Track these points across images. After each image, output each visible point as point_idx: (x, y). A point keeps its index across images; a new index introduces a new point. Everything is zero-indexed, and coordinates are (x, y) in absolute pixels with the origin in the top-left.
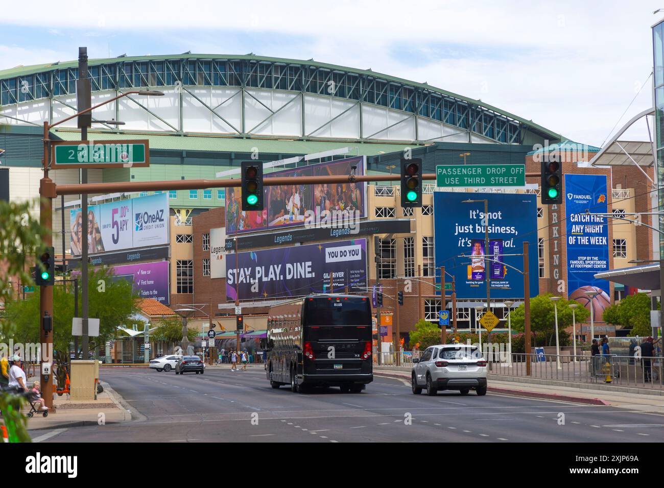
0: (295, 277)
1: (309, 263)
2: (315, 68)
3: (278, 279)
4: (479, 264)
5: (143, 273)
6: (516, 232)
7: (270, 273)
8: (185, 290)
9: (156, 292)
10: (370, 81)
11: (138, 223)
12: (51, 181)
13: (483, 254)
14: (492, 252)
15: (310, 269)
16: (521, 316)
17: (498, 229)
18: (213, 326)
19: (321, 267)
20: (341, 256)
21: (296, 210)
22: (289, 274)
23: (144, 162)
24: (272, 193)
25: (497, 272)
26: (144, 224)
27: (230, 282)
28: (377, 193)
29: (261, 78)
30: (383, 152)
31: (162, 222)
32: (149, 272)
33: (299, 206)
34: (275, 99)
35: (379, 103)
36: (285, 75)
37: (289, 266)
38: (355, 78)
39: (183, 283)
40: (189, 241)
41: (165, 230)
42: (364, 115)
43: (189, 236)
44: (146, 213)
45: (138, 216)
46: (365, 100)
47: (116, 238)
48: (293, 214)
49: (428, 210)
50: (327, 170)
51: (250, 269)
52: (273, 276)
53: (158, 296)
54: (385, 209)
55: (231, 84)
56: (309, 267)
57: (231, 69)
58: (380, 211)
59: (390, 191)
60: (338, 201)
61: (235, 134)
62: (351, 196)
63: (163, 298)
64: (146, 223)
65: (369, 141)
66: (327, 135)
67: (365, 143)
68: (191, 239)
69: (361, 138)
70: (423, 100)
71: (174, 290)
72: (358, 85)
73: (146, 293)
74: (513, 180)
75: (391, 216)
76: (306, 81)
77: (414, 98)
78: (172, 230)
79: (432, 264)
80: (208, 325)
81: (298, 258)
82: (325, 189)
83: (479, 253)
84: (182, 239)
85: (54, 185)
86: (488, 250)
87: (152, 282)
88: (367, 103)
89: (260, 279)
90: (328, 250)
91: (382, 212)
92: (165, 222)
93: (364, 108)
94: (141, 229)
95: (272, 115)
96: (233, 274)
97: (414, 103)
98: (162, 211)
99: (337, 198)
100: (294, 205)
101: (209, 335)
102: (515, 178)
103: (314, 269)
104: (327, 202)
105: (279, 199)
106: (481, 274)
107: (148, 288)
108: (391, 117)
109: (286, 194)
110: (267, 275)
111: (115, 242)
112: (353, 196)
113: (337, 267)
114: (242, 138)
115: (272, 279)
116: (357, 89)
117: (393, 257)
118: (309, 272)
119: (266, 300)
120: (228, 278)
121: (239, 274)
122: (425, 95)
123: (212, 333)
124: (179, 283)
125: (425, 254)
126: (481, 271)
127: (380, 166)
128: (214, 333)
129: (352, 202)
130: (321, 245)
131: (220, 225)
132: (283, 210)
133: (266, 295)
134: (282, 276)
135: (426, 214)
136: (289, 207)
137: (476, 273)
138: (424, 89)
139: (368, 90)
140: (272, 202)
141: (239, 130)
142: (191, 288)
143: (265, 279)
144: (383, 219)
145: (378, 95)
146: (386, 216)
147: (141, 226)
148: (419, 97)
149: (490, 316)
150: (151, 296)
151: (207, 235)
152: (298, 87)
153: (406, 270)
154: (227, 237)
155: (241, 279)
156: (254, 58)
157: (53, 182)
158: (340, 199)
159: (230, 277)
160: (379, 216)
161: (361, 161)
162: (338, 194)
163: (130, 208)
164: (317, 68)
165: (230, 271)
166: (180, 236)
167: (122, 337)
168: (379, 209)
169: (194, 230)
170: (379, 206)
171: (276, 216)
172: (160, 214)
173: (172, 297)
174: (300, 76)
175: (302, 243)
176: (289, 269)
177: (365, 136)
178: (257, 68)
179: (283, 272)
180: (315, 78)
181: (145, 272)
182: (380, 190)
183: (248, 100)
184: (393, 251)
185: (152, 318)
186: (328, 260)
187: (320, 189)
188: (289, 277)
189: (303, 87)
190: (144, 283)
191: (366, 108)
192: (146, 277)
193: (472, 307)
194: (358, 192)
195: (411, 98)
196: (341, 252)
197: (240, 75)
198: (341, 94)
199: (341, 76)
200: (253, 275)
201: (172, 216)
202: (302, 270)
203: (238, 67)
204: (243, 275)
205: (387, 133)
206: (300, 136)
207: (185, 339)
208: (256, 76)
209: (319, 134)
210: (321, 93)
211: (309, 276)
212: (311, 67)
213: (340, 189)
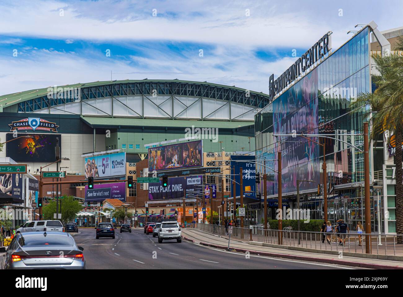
0: (175, 191)
1: (181, 185)
2: (207, 85)
3: (169, 191)
5: (115, 187)
8: (133, 195)
9: (120, 196)
10: (235, 91)
11: (113, 165)
15: (181, 187)
18: (136, 212)
19: (185, 187)
20: (193, 182)
21: (176, 161)
22: (173, 189)
24: (167, 154)
26: (116, 166)
27: (150, 192)
28: (207, 156)
29: (182, 90)
30: (240, 126)
31: (122, 165)
32: (117, 187)
33: (177, 160)
34: (188, 101)
35: (239, 102)
36: (193, 89)
37: (173, 186)
38: (227, 90)
39: (132, 192)
40: (134, 174)
41: (124, 168)
42: (232, 108)
43: (134, 171)
44: (116, 161)
45: (113, 162)
46: (232, 100)
47: (104, 171)
48: (175, 163)
49: (228, 163)
50: (188, 146)
51: (158, 186)
52: (167, 190)
53: (121, 197)
54: (211, 162)
55: (167, 93)
56: (181, 186)
57: (167, 86)
58: (208, 164)
59: (213, 155)
60: (192, 159)
61: (168, 117)
62: (197, 157)
63: (123, 199)
64: (116, 165)
65: (234, 120)
66: (213, 118)
67: (232, 121)
68: (135, 172)
69: (230, 119)
70: (261, 100)
71: (128, 195)
72: (229, 93)
73: (116, 196)
75: (214, 165)
76: (203, 92)
77: (256, 99)
78: (127, 168)
79: (230, 186)
81: (177, 183)
82: (187, 153)
84: (131, 172)
87: (119, 191)
88: (233, 102)
89: (162, 191)
90: (188, 179)
91: (209, 164)
92: (124, 165)
93: (232, 104)
94: (114, 168)
95: (187, 108)
96: (151, 189)
97: (256, 102)
98: (123, 160)
99: (191, 157)
100: (175, 160)
101: (135, 216)
103: (183, 187)
104: (188, 159)
105: (169, 157)
107: (117, 194)
108: (246, 109)
109: (172, 155)
110: (164, 190)
111: (104, 173)
112: (198, 157)
113: (191, 187)
114: (172, 119)
115: (166, 191)
116: (228, 95)
117: (214, 183)
118: (181, 189)
119: (164, 200)
120: (149, 190)
121: (153, 189)
122: (262, 98)
123: (136, 215)
124: (130, 192)
125: (227, 182)
128: (137, 215)
129: (197, 160)
130: (186, 177)
132: (171, 162)
133: (164, 198)
134: (170, 190)
135: (227, 165)
136: (173, 160)
138: (261, 95)
139: (234, 96)
140: (167, 158)
141: (171, 116)
142: (135, 194)
143: (164, 191)
144: (210, 167)
145: (238, 98)
146: (211, 165)
147: (114, 166)
148: (259, 99)
150: (118, 197)
151: (142, 171)
152: (199, 95)
153: (219, 188)
154: (149, 172)
155: (154, 191)
156: (178, 81)
158: (193, 158)
159: (150, 190)
160: (208, 165)
161: (200, 143)
162: (192, 156)
163: (110, 158)
164: (209, 85)
165: (150, 187)
166: (130, 171)
168: (208, 162)
169: (137, 169)
170: (208, 161)
171: (168, 164)
172: (122, 161)
173: (127, 198)
174: (201, 89)
175: (178, 176)
176: (173, 187)
177: (232, 118)
178: (179, 85)
179: (171, 188)
180: (208, 90)
181: (116, 187)
182: (208, 155)
183: (175, 101)
184: (214, 180)
185: (116, 207)
186: (188, 184)
187: (185, 153)
188: (173, 191)
189: (202, 94)
190: (115, 191)
191: (233, 104)
192: (116, 189)
194: (200, 155)
195: (254, 99)
196: (193, 180)
197: (171, 89)
198: (221, 98)
199: (220, 89)
200: (159, 189)
201: (127, 163)
202: (178, 188)
203: (170, 85)
204: (155, 189)
205: (243, 116)
206: (200, 118)
207: (126, 217)
208: (179, 90)
209: (209, 117)
210: (210, 97)
211: (181, 190)
212: (206, 85)
213: (192, 154)
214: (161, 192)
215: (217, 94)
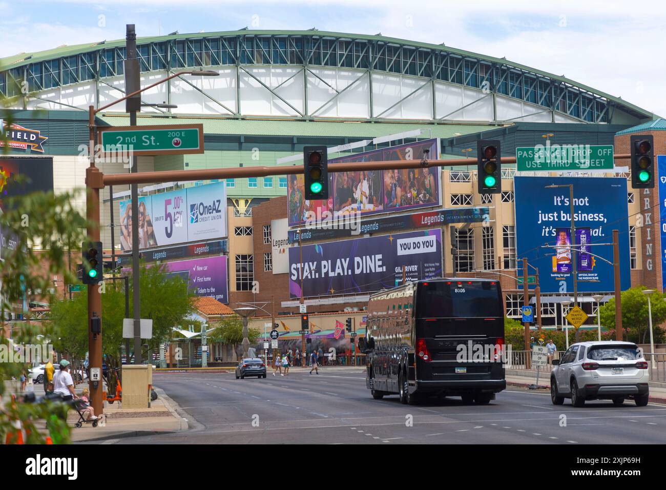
0: (365, 272)
1: (379, 256)
2: (383, 43)
3: (346, 274)
4: (564, 255)
5: (200, 269)
6: (605, 220)
7: (337, 267)
8: (245, 287)
9: (213, 290)
10: (443, 57)
11: (194, 215)
12: (98, 170)
13: (568, 244)
14: (578, 241)
15: (380, 263)
16: (611, 311)
17: (585, 217)
18: (275, 326)
19: (392, 260)
20: (414, 248)
21: (364, 198)
22: (358, 268)
23: (198, 148)
25: (585, 264)
26: (199, 216)
27: (294, 278)
28: (452, 179)
29: (325, 55)
30: (459, 134)
31: (219, 214)
32: (206, 268)
33: (368, 194)
34: (340, 78)
35: (453, 81)
36: (350, 51)
37: (357, 259)
38: (427, 54)
39: (243, 279)
40: (248, 234)
41: (222, 221)
42: (437, 93)
43: (248, 228)
44: (202, 204)
45: (193, 207)
46: (438, 77)
47: (169, 232)
48: (361, 202)
49: (508, 197)
50: (397, 155)
51: (315, 263)
52: (340, 271)
53: (215, 294)
54: (462, 196)
55: (292, 62)
56: (379, 260)
57: (291, 45)
58: (456, 199)
59: (467, 177)
60: (410, 188)
61: (297, 116)
62: (424, 182)
63: (221, 296)
64: (201, 214)
65: (443, 122)
66: (397, 117)
67: (438, 124)
68: (251, 231)
69: (434, 118)
70: (502, 77)
71: (233, 288)
72: (430, 61)
73: (203, 291)
74: (600, 162)
75: (468, 203)
76: (374, 58)
77: (491, 75)
78: (230, 221)
79: (513, 256)
80: (270, 325)
81: (367, 250)
82: (396, 175)
83: (565, 243)
84: (241, 231)
85: (102, 174)
86: (574, 239)
87: (209, 279)
88: (440, 81)
89: (327, 274)
90: (400, 242)
91: (458, 200)
92: (222, 214)
93: (437, 86)
94: (197, 221)
95: (337, 95)
96: (297, 269)
97: (491, 80)
98: (219, 201)
99: (409, 184)
100: (363, 193)
101: (272, 336)
102: (603, 160)
103: (384, 262)
104: (398, 189)
105: (345, 187)
106: (567, 265)
107: (205, 285)
108: (467, 96)
109: (353, 181)
110: (333, 270)
111: (169, 235)
112: (427, 182)
113: (410, 259)
114: (305, 121)
115: (339, 274)
116: (429, 66)
117: (471, 248)
118: (379, 266)
119: (333, 297)
120: (291, 274)
121: (303, 269)
122: (504, 71)
123: (275, 334)
124: (238, 280)
125: (506, 244)
126: (567, 262)
127: (455, 149)
128: (278, 334)
129: (426, 189)
130: (393, 236)
131: (282, 216)
132: (350, 199)
133: (333, 291)
134: (350, 271)
135: (506, 200)
136: (357, 195)
137: (562, 265)
138: (502, 65)
139: (441, 66)
140: (338, 189)
141: (302, 112)
142: (251, 284)
143: (331, 274)
144: (459, 207)
145: (452, 72)
146: (462, 204)
147: (197, 217)
148: (497, 73)
149: (577, 311)
150: (209, 294)
151: (268, 226)
152: (365, 64)
154: (289, 229)
155: (305, 274)
156: (317, 34)
157: (100, 171)
158: (412, 186)
159: (294, 272)
160: (455, 203)
161: (434, 145)
162: (410, 180)
163: (184, 198)
164: (386, 43)
165: (294, 266)
166: (238, 228)
167: (177, 339)
168: (455, 196)
169: (254, 221)
170: (455, 193)
171: (343, 205)
172: (217, 204)
173: (231, 295)
174: (367, 52)
175: (371, 234)
176: (358, 263)
177: (438, 117)
178: (320, 44)
179: (351, 266)
180: (383, 54)
181: (201, 269)
182: (455, 176)
183: (311, 79)
184: (470, 241)
185: (210, 318)
186: (400, 252)
187: (390, 175)
188: (357, 272)
189: (370, 64)
190: (200, 280)
191: (439, 86)
192: (203, 274)
193: (558, 302)
194: (432, 177)
195: (487, 75)
196: (414, 243)
197: (302, 52)
198: (412, 71)
199: (412, 51)
200: (318, 269)
201: (229, 207)
202: (373, 264)
203: (299, 44)
204: (308, 270)
205: (462, 113)
206: (368, 117)
207: (246, 340)
208: (319, 53)
209: (390, 115)
210: (390, 70)
211: (379, 270)
212: (379, 43)
213: (412, 175)
214: (323, 276)
215: (405, 63)
